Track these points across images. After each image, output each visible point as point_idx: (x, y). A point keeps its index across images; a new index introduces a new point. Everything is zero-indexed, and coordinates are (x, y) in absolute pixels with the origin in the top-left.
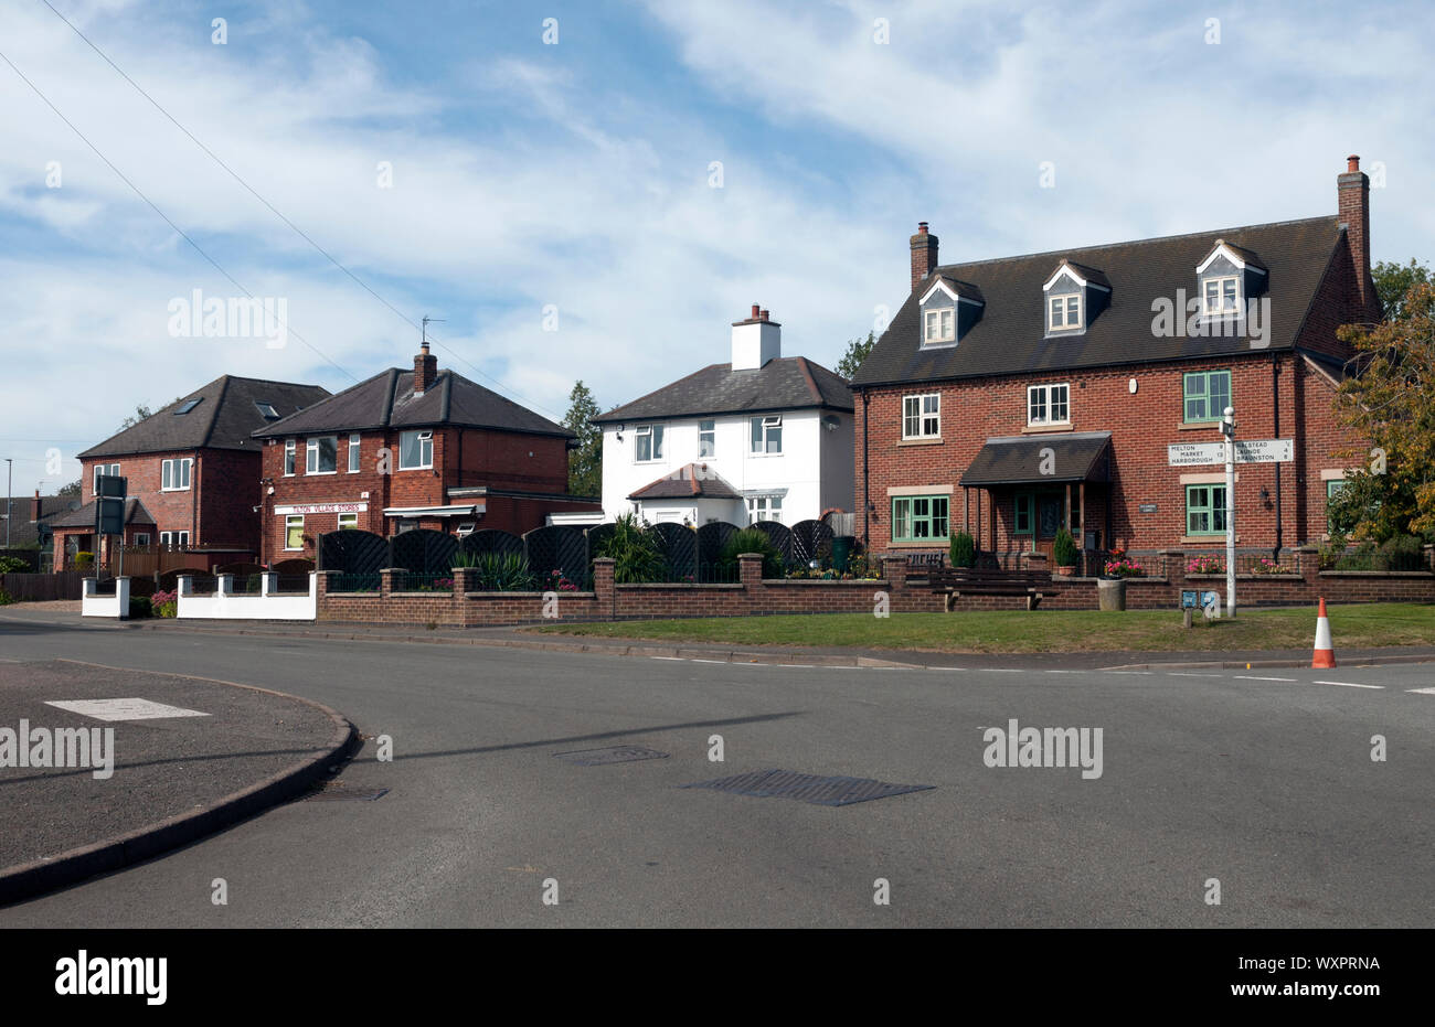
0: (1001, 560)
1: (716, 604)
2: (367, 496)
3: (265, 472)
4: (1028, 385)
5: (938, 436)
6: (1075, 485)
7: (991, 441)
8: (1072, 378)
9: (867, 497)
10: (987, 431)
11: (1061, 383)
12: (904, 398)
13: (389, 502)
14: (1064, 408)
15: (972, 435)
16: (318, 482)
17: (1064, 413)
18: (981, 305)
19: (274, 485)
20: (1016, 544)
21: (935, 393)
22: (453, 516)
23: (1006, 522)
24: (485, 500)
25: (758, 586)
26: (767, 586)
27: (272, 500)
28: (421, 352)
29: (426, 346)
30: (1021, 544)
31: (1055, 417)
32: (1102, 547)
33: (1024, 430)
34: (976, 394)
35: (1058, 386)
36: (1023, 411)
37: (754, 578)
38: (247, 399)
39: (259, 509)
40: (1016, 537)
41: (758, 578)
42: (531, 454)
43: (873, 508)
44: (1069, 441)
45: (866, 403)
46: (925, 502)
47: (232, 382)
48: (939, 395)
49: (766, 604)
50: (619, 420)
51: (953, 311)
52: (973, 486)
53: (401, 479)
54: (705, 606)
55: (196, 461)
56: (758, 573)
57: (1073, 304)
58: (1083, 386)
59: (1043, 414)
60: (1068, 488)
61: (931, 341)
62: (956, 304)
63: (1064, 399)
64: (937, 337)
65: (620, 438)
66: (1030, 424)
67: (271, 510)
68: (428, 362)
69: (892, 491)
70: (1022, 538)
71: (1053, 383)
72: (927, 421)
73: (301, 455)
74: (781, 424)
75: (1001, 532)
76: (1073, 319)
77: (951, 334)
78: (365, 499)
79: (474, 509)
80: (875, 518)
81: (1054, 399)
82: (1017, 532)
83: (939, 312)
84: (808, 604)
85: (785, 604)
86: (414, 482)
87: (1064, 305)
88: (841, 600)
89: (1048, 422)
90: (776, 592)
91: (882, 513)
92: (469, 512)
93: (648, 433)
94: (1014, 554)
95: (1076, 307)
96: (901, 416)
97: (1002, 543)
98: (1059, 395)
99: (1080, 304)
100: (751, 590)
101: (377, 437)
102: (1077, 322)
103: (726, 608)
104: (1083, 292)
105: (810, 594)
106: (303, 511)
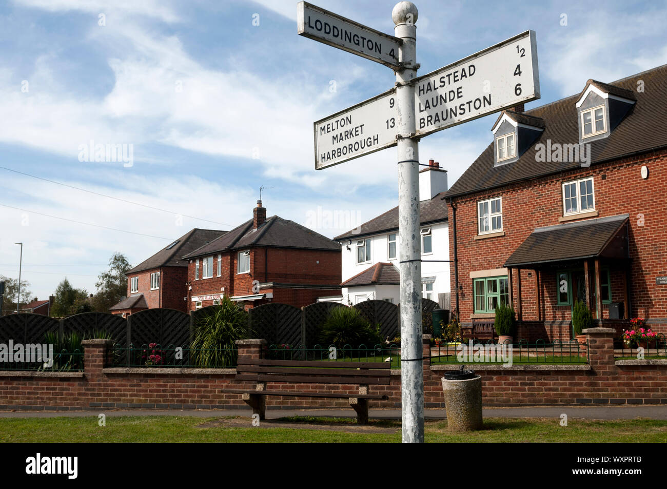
0: (547, 328)
1: (57, 394)
2: (223, 290)
3: (189, 278)
4: (562, 183)
5: (501, 230)
6: (591, 261)
7: (538, 230)
8: (595, 172)
9: (457, 280)
10: (534, 222)
11: (587, 177)
12: (479, 203)
13: (233, 293)
14: (590, 198)
15: (524, 228)
16: (207, 283)
17: (590, 203)
18: (541, 130)
19: (191, 285)
20: (559, 314)
21: (498, 197)
22: (256, 300)
23: (551, 296)
24: (272, 290)
25: (98, 376)
26: (108, 375)
27: (191, 293)
28: (257, 206)
29: (260, 202)
30: (563, 314)
31: (583, 207)
32: (626, 316)
33: (561, 219)
34: (525, 195)
35: (585, 180)
36: (559, 204)
37: (95, 366)
38: (202, 240)
39: (187, 298)
40: (559, 308)
41: (99, 366)
42: (318, 262)
43: (461, 288)
44: (593, 225)
45: (455, 210)
46: (495, 282)
47: (197, 232)
48: (500, 198)
49: (106, 395)
50: (348, 238)
51: (514, 135)
52: (514, 267)
53: (238, 279)
54: (45, 396)
55: (161, 273)
56: (100, 361)
57: (600, 115)
58: (604, 177)
59: (575, 206)
60: (586, 265)
61: (501, 160)
62: (516, 130)
63: (590, 191)
64: (505, 156)
65: (349, 249)
66: (565, 214)
67: (190, 299)
68: (260, 212)
69: (473, 275)
70: (563, 309)
71: (581, 178)
72: (493, 219)
73: (201, 268)
74: (430, 233)
75: (548, 304)
76: (599, 126)
77: (514, 152)
78: (223, 292)
79: (265, 296)
80: (463, 295)
81: (582, 192)
82: (560, 304)
83: (505, 138)
84: (151, 396)
85: (125, 395)
86: (243, 281)
87: (592, 117)
88: (186, 391)
89: (579, 211)
90: (117, 382)
91: (467, 291)
92: (260, 298)
93: (362, 245)
94: (557, 322)
95: (602, 117)
96: (477, 217)
97: (549, 314)
98: (585, 188)
99: (605, 114)
100: (93, 380)
101: (227, 255)
102: (603, 129)
103: (65, 399)
104: (606, 103)
105: (153, 384)
106: (201, 299)
